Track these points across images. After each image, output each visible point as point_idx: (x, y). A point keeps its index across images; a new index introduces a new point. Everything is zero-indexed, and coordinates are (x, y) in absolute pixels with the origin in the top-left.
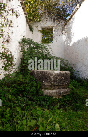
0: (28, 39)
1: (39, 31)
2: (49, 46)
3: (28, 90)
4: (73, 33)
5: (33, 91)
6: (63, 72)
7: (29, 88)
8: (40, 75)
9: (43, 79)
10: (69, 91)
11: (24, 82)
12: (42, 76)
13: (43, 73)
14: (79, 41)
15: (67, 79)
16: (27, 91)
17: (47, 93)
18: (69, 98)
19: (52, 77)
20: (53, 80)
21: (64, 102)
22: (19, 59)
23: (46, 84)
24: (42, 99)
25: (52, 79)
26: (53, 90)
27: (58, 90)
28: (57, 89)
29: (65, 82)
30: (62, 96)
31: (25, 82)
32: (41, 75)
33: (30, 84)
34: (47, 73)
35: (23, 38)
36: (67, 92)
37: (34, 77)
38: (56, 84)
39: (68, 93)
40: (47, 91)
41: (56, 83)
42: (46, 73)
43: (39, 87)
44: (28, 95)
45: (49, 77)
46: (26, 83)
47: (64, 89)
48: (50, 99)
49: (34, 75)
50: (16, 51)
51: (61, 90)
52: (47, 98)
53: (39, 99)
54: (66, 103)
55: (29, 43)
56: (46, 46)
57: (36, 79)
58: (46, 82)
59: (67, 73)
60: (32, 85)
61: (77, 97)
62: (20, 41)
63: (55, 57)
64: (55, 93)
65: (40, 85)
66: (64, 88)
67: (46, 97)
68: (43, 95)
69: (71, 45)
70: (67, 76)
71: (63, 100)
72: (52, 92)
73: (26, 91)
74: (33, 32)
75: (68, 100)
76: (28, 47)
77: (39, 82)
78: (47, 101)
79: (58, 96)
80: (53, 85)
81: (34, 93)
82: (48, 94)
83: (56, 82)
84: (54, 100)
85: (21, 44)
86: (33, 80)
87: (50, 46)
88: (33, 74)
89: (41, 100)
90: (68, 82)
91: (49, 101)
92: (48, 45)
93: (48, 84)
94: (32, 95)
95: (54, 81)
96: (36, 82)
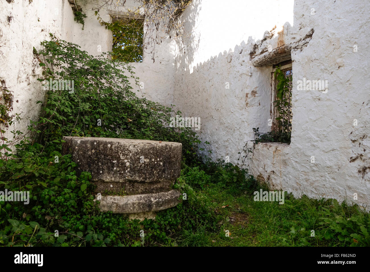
0: (66, 44)
1: (104, 23)
2: (129, 69)
3: (49, 199)
4: (196, 39)
5: (66, 200)
6: (160, 145)
7: (52, 193)
8: (90, 153)
9: (100, 164)
10: (176, 198)
11: (37, 175)
12: (97, 154)
13: (101, 147)
14: (213, 60)
15: (170, 163)
16: (45, 202)
17: (111, 207)
18: (175, 216)
19: (127, 158)
20: (130, 167)
21: (161, 229)
22: (34, 104)
23: (107, 178)
24: (91, 224)
25: (128, 164)
26: (129, 197)
27: (143, 196)
28: (142, 193)
29: (164, 171)
30: (156, 213)
31: (40, 174)
32: (93, 151)
33: (58, 179)
34: (113, 147)
35: (49, 39)
36: (169, 201)
37: (72, 158)
38: (137, 179)
39: (172, 205)
40: (110, 199)
41: (140, 177)
42: (109, 146)
43: (84, 187)
44: (48, 214)
45: (118, 159)
46: (43, 177)
47: (161, 191)
48: (119, 225)
49: (72, 153)
50: (24, 77)
51: (154, 195)
52: (109, 222)
53: (82, 224)
54: (164, 234)
55: (67, 56)
56: (120, 68)
57: (78, 163)
58: (109, 173)
59: (170, 148)
60: (65, 182)
61: (198, 213)
62: (40, 48)
63: (144, 100)
64: (133, 204)
65: (88, 182)
66: (161, 189)
67: (107, 217)
68: (97, 212)
69: (191, 71)
70: (172, 155)
71: (156, 225)
72: (125, 202)
73: (41, 203)
74: (83, 24)
75: (173, 225)
76: (63, 67)
77: (87, 174)
78: (109, 229)
79: (144, 213)
80: (130, 181)
81: (67, 206)
82: (114, 210)
83: (140, 171)
84: (130, 224)
85: (41, 57)
86: (70, 168)
87: (133, 70)
88: (68, 150)
89: (89, 227)
90: (175, 172)
91: (116, 230)
92: (125, 66)
93: (113, 179)
94: (63, 214)
95: (133, 170)
96: (78, 174)
